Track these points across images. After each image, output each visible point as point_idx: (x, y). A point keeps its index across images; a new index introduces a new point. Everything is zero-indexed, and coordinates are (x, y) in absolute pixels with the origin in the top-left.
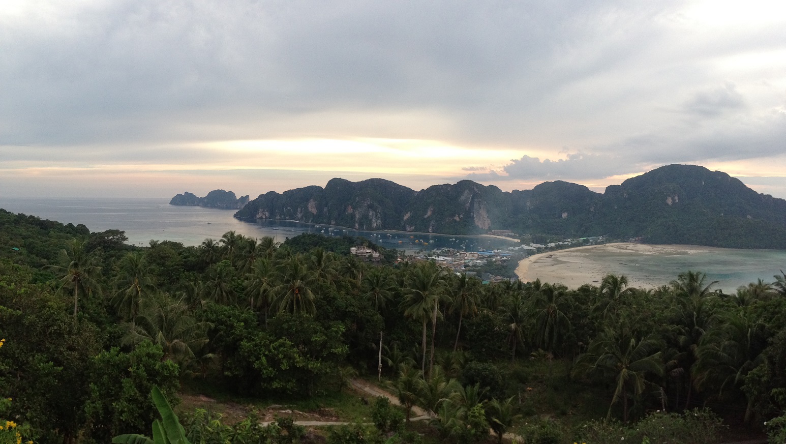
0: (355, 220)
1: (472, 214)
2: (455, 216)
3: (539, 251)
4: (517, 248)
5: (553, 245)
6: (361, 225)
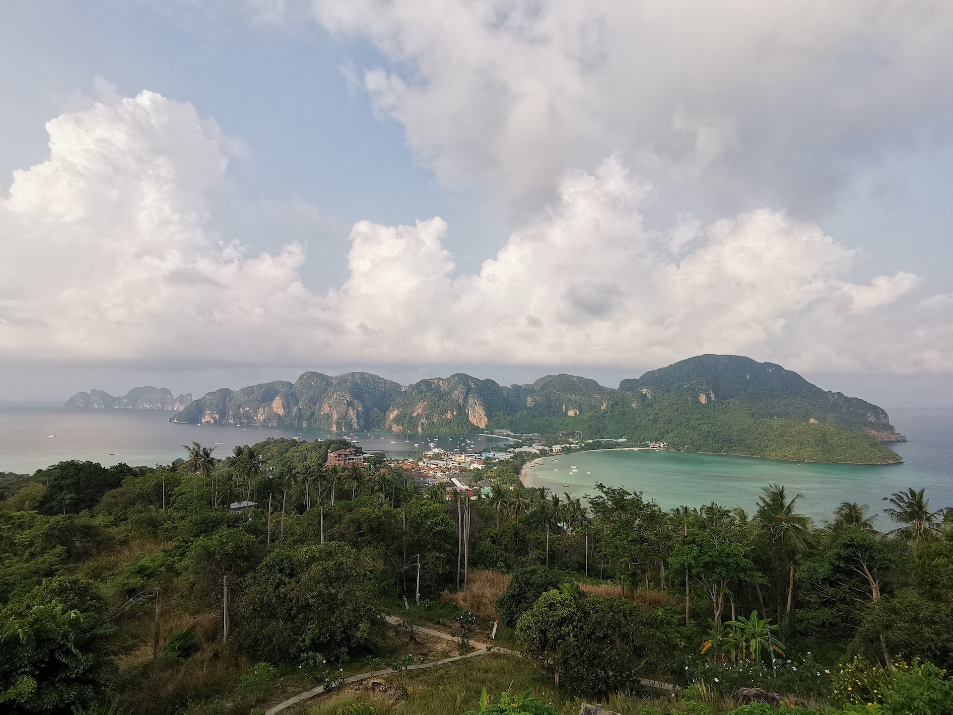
0: (332, 421)
1: (466, 411)
2: (448, 413)
3: (543, 453)
4: (517, 450)
6: (339, 425)
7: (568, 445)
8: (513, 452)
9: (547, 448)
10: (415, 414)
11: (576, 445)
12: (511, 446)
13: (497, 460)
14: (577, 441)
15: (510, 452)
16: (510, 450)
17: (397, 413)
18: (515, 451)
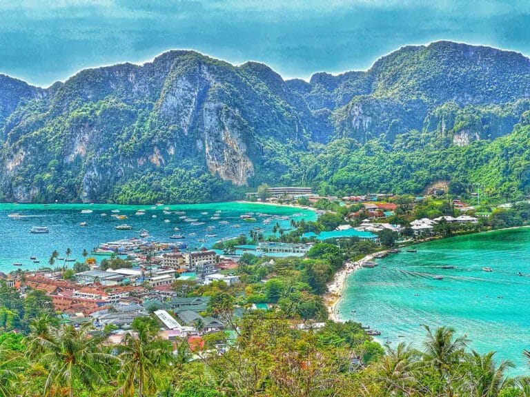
1: (199, 144)
2: (152, 152)
3: (387, 241)
4: (325, 236)
5: (425, 224)
7: (449, 218)
8: (312, 240)
9: (396, 228)
10: (71, 158)
11: (468, 218)
12: (307, 228)
13: (272, 262)
14: (472, 208)
15: (304, 241)
16: (304, 236)
17: (26, 158)
18: (318, 238)
